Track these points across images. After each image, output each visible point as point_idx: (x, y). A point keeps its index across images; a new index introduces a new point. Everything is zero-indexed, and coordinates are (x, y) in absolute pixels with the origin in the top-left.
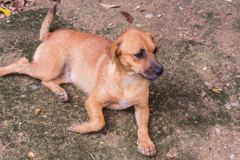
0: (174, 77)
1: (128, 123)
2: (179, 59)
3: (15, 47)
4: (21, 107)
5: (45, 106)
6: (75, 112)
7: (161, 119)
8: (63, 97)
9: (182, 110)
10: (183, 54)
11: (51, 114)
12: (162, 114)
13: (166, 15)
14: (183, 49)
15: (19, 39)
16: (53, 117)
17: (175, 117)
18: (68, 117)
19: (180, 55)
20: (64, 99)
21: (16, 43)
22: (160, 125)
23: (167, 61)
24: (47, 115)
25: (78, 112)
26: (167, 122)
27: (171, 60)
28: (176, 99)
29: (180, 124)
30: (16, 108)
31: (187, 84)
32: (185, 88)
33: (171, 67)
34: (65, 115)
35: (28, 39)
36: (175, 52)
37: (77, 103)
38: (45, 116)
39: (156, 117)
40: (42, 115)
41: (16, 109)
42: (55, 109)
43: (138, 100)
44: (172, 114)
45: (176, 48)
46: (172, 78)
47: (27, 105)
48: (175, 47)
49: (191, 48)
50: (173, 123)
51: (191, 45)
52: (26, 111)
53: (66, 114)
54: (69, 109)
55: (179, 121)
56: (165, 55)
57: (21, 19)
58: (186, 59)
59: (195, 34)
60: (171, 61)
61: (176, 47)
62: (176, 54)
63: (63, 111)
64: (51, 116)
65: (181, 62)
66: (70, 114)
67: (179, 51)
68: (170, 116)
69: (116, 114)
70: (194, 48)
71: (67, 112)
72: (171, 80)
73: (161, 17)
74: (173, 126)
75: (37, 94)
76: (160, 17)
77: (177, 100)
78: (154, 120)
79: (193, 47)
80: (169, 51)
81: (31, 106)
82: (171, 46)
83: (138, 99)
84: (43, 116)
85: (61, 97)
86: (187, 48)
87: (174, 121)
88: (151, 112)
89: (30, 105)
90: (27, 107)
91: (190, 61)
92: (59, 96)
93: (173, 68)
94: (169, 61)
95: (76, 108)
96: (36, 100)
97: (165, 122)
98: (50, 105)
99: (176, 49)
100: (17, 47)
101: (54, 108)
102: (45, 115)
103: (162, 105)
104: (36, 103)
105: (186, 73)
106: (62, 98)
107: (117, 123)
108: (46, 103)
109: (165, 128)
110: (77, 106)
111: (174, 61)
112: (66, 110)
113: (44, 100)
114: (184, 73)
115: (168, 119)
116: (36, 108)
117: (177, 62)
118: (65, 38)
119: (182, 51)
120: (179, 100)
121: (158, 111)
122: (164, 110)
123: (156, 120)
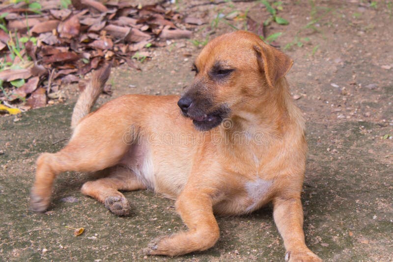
0: (340, 171)
1: (260, 236)
2: (344, 147)
3: (31, 150)
4: (45, 228)
5: (93, 224)
6: (152, 227)
7: (325, 226)
8: (120, 204)
9: (366, 211)
10: (350, 140)
11: (106, 234)
12: (326, 219)
13: (308, 95)
14: (348, 133)
15: (38, 140)
16: (109, 238)
17: (352, 221)
18: (140, 236)
19: (345, 142)
20: (120, 208)
21: (33, 145)
22: (326, 234)
23: (321, 152)
24: (97, 236)
25: (159, 226)
26: (339, 229)
27: (328, 149)
28: (350, 197)
29: (366, 231)
30: (34, 230)
31: (367, 178)
32: (364, 183)
33: (332, 159)
34: (135, 232)
35: (54, 138)
36: (334, 138)
37: (156, 216)
38: (94, 238)
39: (314, 224)
40: (88, 236)
41: (35, 231)
42: (114, 226)
44: (346, 217)
45: (336, 132)
46: (337, 173)
47: (56, 224)
48: (334, 131)
49: (364, 131)
50: (351, 231)
51: (363, 127)
52: (55, 234)
54: (141, 225)
55: (362, 227)
56: (317, 144)
57: (40, 116)
58: (357, 146)
59: (368, 114)
60: (330, 150)
61: (336, 130)
62: (336, 141)
63: (130, 228)
64: (105, 237)
65: (348, 151)
66: (143, 230)
67: (342, 135)
68: (343, 220)
69: (235, 226)
70: (369, 131)
71: (138, 229)
72: (335, 175)
73: (299, 99)
74: (351, 234)
75: (75, 209)
76: (297, 99)
77: (352, 198)
78: (312, 227)
79: (367, 129)
80: (323, 137)
81: (65, 225)
82: (325, 130)
84: (89, 238)
86: (356, 131)
87: (352, 227)
88: (305, 217)
89: (64, 224)
90: (58, 227)
91: (365, 148)
92: (112, 202)
93: (335, 159)
94: (326, 150)
95: (155, 222)
96: (75, 217)
97: (335, 229)
98: (102, 222)
99: (336, 134)
100: (34, 150)
101: (112, 225)
102: (94, 236)
103: (323, 206)
104: (75, 221)
105: (362, 165)
106: (117, 206)
107: (238, 238)
108: (95, 220)
109: (336, 237)
110: (156, 219)
111: (334, 150)
112: (134, 226)
113: (89, 216)
114: (358, 165)
115: (340, 225)
116: (74, 227)
117: (341, 151)
119: (347, 136)
120: (357, 198)
121: (318, 215)
122: (329, 212)
123: (317, 227)
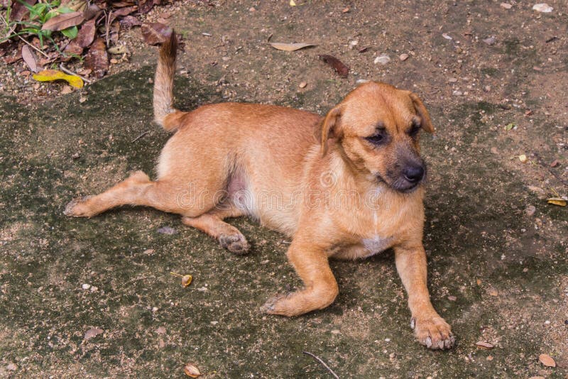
0: (462, 182)
1: (382, 286)
2: (463, 143)
3: (109, 152)
4: (150, 275)
5: (201, 268)
6: (265, 273)
7: (451, 271)
8: (239, 244)
9: (493, 249)
10: (469, 132)
11: (216, 283)
12: (451, 261)
13: (417, 54)
14: (468, 122)
15: (114, 135)
16: (221, 289)
17: (480, 265)
18: (253, 286)
19: (465, 136)
20: (240, 248)
21: (111, 144)
22: (452, 284)
23: (438, 151)
24: (208, 287)
25: (273, 273)
26: (466, 275)
27: (446, 148)
28: (474, 226)
29: (494, 278)
30: (138, 278)
31: (491, 194)
32: (489, 203)
33: (451, 162)
34: (247, 282)
35: (133, 132)
36: (452, 130)
37: (266, 256)
38: (204, 289)
39: (439, 268)
40: (197, 287)
41: (140, 280)
42: (223, 272)
43: (404, 233)
44: (473, 258)
45: (453, 120)
46: (458, 185)
47: (160, 270)
48: (450, 118)
49: (485, 118)
50: (479, 277)
51: (483, 112)
52: (161, 283)
53: (249, 280)
54: (253, 270)
55: (490, 272)
56: (433, 138)
57: (109, 93)
58: (478, 142)
59: (488, 88)
60: (448, 149)
61: (454, 118)
62: (455, 134)
63: (241, 275)
64: (216, 287)
65: (468, 150)
66: (256, 279)
67: (461, 126)
68: (470, 264)
69: (354, 270)
70: (490, 117)
71: (250, 276)
72: (456, 189)
73: (407, 59)
74: (479, 282)
75: (176, 245)
76: (405, 60)
77: (477, 228)
78: (437, 273)
79: (488, 115)
80: (439, 128)
81: (170, 270)
82: (441, 117)
83: (403, 228)
84: (199, 289)
85: (235, 244)
86: (476, 118)
87: (480, 272)
88: (428, 259)
89: (168, 269)
90: (162, 273)
91: (487, 145)
92: (230, 242)
93: (455, 163)
94: (443, 149)
95: (267, 265)
96: (179, 258)
97: (462, 277)
98: (209, 265)
99: (454, 124)
100: (113, 152)
101: (221, 271)
102: (204, 286)
103: (447, 242)
104: (180, 264)
105: (485, 172)
106: (237, 246)
107: (359, 288)
108: (201, 262)
109: (463, 288)
110: (267, 261)
111: (453, 149)
112: (246, 273)
113: (194, 256)
114: (480, 172)
115: (466, 269)
116: (180, 273)
117: (460, 150)
118: (223, 120)
119: (467, 126)
120: (483, 229)
121: (442, 255)
122: (455, 251)
123: (442, 274)
